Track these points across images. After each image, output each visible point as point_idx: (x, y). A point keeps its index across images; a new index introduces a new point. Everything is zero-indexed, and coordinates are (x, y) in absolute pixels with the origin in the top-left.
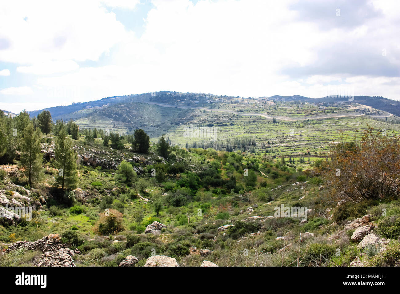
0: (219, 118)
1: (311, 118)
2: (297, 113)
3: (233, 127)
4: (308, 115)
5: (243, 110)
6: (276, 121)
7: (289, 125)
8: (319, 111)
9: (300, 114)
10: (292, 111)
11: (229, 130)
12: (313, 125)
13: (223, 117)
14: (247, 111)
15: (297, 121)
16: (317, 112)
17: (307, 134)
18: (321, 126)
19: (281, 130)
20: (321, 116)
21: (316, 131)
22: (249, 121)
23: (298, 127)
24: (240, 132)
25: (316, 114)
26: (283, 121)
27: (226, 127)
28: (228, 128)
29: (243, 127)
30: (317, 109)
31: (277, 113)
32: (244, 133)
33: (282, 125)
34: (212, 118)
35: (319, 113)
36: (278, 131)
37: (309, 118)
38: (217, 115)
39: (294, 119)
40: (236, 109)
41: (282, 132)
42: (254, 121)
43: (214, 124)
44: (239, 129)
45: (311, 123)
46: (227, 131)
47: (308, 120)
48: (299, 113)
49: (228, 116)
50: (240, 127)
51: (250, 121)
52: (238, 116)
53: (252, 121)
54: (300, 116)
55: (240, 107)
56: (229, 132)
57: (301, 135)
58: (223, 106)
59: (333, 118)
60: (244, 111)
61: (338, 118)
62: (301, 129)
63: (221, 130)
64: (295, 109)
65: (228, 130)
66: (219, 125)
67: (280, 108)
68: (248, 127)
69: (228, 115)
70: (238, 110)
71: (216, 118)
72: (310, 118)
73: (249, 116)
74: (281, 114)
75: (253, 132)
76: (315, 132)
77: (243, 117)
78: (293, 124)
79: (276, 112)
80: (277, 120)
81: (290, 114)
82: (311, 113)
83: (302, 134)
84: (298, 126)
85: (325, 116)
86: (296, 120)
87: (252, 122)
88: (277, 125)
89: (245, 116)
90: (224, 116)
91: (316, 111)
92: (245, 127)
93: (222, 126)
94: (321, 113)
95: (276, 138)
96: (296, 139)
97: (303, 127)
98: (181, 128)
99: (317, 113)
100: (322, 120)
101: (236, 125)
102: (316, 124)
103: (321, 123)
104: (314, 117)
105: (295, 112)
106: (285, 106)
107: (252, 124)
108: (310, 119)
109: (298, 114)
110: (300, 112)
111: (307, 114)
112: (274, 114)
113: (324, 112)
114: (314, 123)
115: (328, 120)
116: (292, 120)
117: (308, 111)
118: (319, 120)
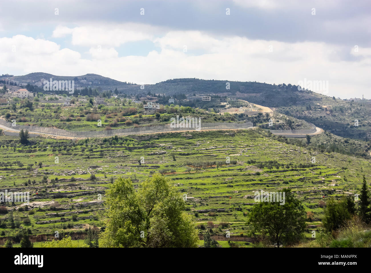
1: (123, 132)
2: (88, 120)
4: (115, 125)
6: (29, 140)
7: (65, 152)
8: (143, 116)
10: (75, 114)
12: (127, 153)
15: (86, 141)
16: (140, 117)
17: (109, 176)
18: (149, 155)
19: (40, 165)
20: (148, 128)
21: (133, 168)
23: (88, 157)
25: (136, 122)
26: (48, 140)
30: (140, 110)
31: (33, 119)
33: (45, 150)
35: (144, 120)
36: (33, 167)
37: (117, 132)
39: (78, 134)
41: (45, 168)
45: (122, 147)
47: (116, 139)
48: (93, 120)
54: (95, 128)
57: (93, 178)
59: (180, 133)
61: (191, 133)
64: (81, 110)
67: (43, 106)
72: (120, 133)
74: (44, 121)
76: (133, 171)
78: (76, 149)
79: (30, 116)
80: (34, 136)
81: (68, 120)
82: (124, 120)
83: (97, 176)
84: (88, 153)
85: (159, 129)
86: (84, 138)
88: (30, 151)
91: (138, 115)
94: (150, 120)
95: (26, 185)
96: (80, 188)
97: (102, 156)
99: (138, 119)
100: (151, 137)
102: (135, 148)
103: (148, 147)
104: (132, 131)
105: (81, 116)
106: (56, 99)
108: (120, 135)
109: (89, 123)
110: (96, 116)
111: (113, 123)
112: (25, 121)
113: (158, 117)
114: (131, 146)
115: (167, 140)
116: (72, 138)
117: (116, 115)
118: (143, 139)
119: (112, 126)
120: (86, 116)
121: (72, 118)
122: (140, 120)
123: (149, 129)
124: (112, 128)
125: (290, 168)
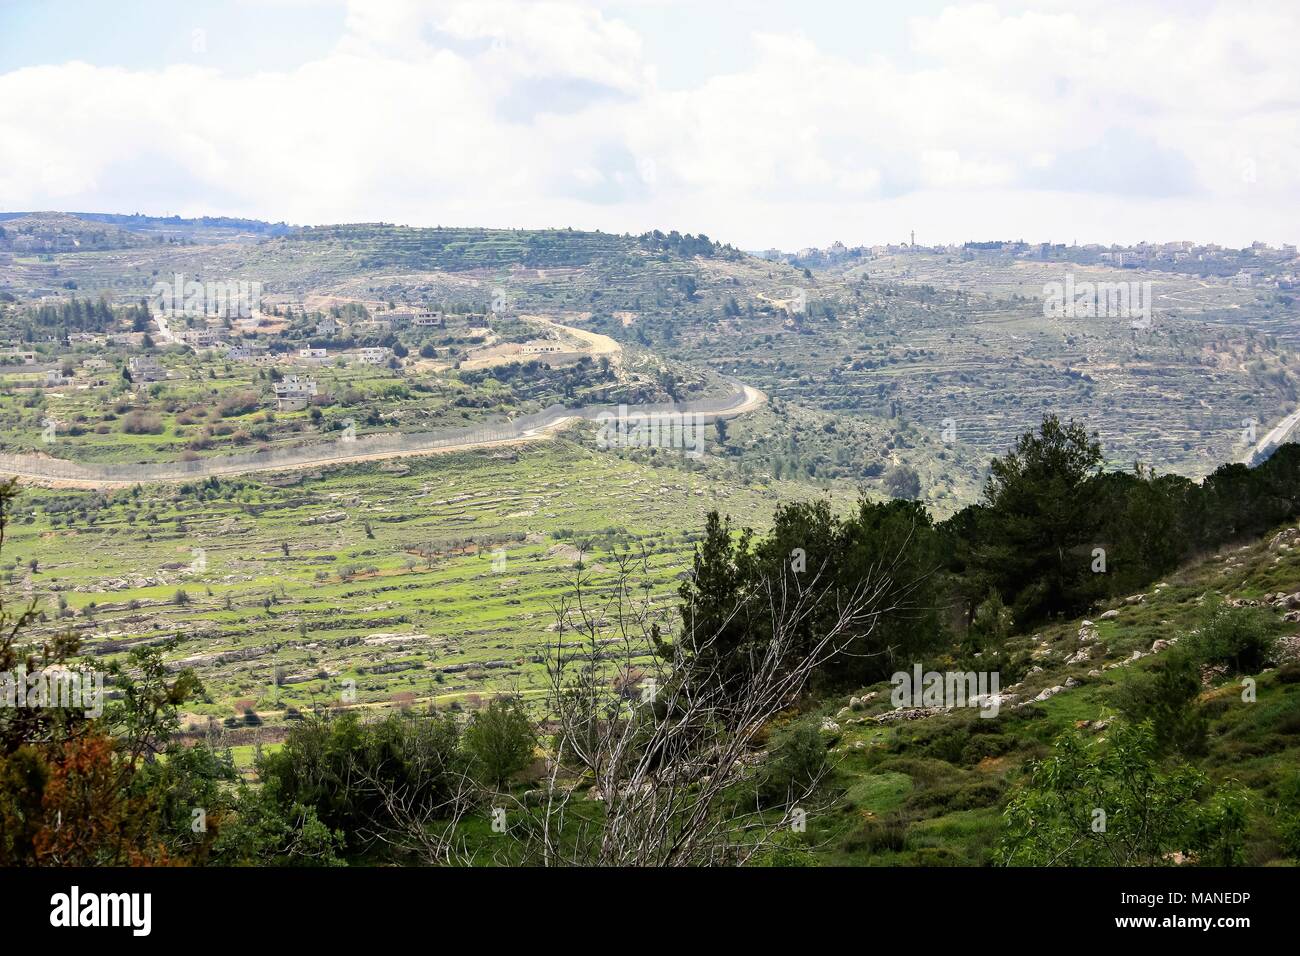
1: (229, 463)
2: (129, 430)
4: (205, 446)
7: (84, 524)
8: (278, 416)
9: (147, 439)
10: (90, 414)
12: (248, 520)
15: (136, 492)
16: (270, 419)
17: (220, 590)
18: (303, 524)
20: (294, 450)
21: (271, 565)
23: (149, 537)
25: (262, 436)
26: (33, 493)
30: (267, 399)
33: (30, 521)
35: (281, 429)
37: (213, 465)
39: (107, 473)
45: (233, 505)
47: (214, 484)
48: (143, 431)
54: (151, 454)
57: (182, 599)
59: (377, 463)
61: (408, 461)
62: (174, 550)
64: (104, 399)
72: (221, 466)
76: (271, 574)
78: (111, 515)
81: (75, 432)
82: (228, 431)
83: (192, 590)
84: (145, 525)
85: (323, 453)
86: (128, 484)
91: (262, 414)
94: (296, 428)
96: (156, 626)
97: (182, 532)
99: (265, 426)
100: (304, 478)
102: (266, 508)
103: (300, 504)
104: (253, 461)
105: (107, 419)
108: (222, 472)
109: (133, 439)
110: (149, 420)
111: (199, 437)
113: (317, 416)
114: (255, 502)
115: (346, 482)
116: (96, 484)
117: (202, 415)
118: (285, 482)
119: (197, 446)
120: (123, 419)
121: (81, 425)
122: (270, 430)
123: (297, 454)
124: (199, 454)
125: (658, 546)
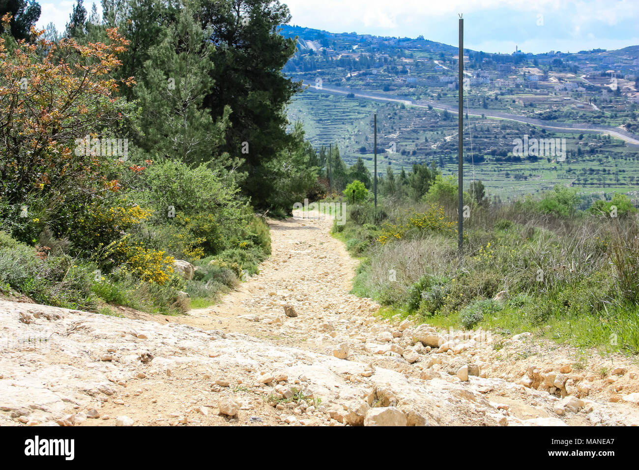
0: (496, 137)
3: (535, 165)
5: (557, 114)
11: (530, 175)
13: (504, 137)
14: (568, 116)
22: (579, 150)
24: (560, 181)
27: (518, 166)
28: (522, 167)
29: (566, 167)
32: (574, 183)
34: (475, 137)
38: (488, 130)
40: (537, 112)
42: (592, 151)
43: (485, 157)
44: (554, 172)
46: (526, 178)
49: (517, 134)
50: (558, 167)
51: (582, 149)
52: (544, 131)
53: (588, 148)
55: (547, 106)
56: (530, 179)
58: (496, 99)
60: (560, 116)
63: (507, 174)
65: (527, 173)
66: (497, 160)
68: (578, 167)
69: (518, 129)
70: (541, 114)
71: (486, 138)
73: (576, 132)
75: (595, 181)
77: (558, 135)
87: (588, 152)
89: (564, 132)
90: (508, 131)
92: (573, 167)
93: (505, 160)
98: (396, 164)
101: (542, 160)
107: (588, 158)
